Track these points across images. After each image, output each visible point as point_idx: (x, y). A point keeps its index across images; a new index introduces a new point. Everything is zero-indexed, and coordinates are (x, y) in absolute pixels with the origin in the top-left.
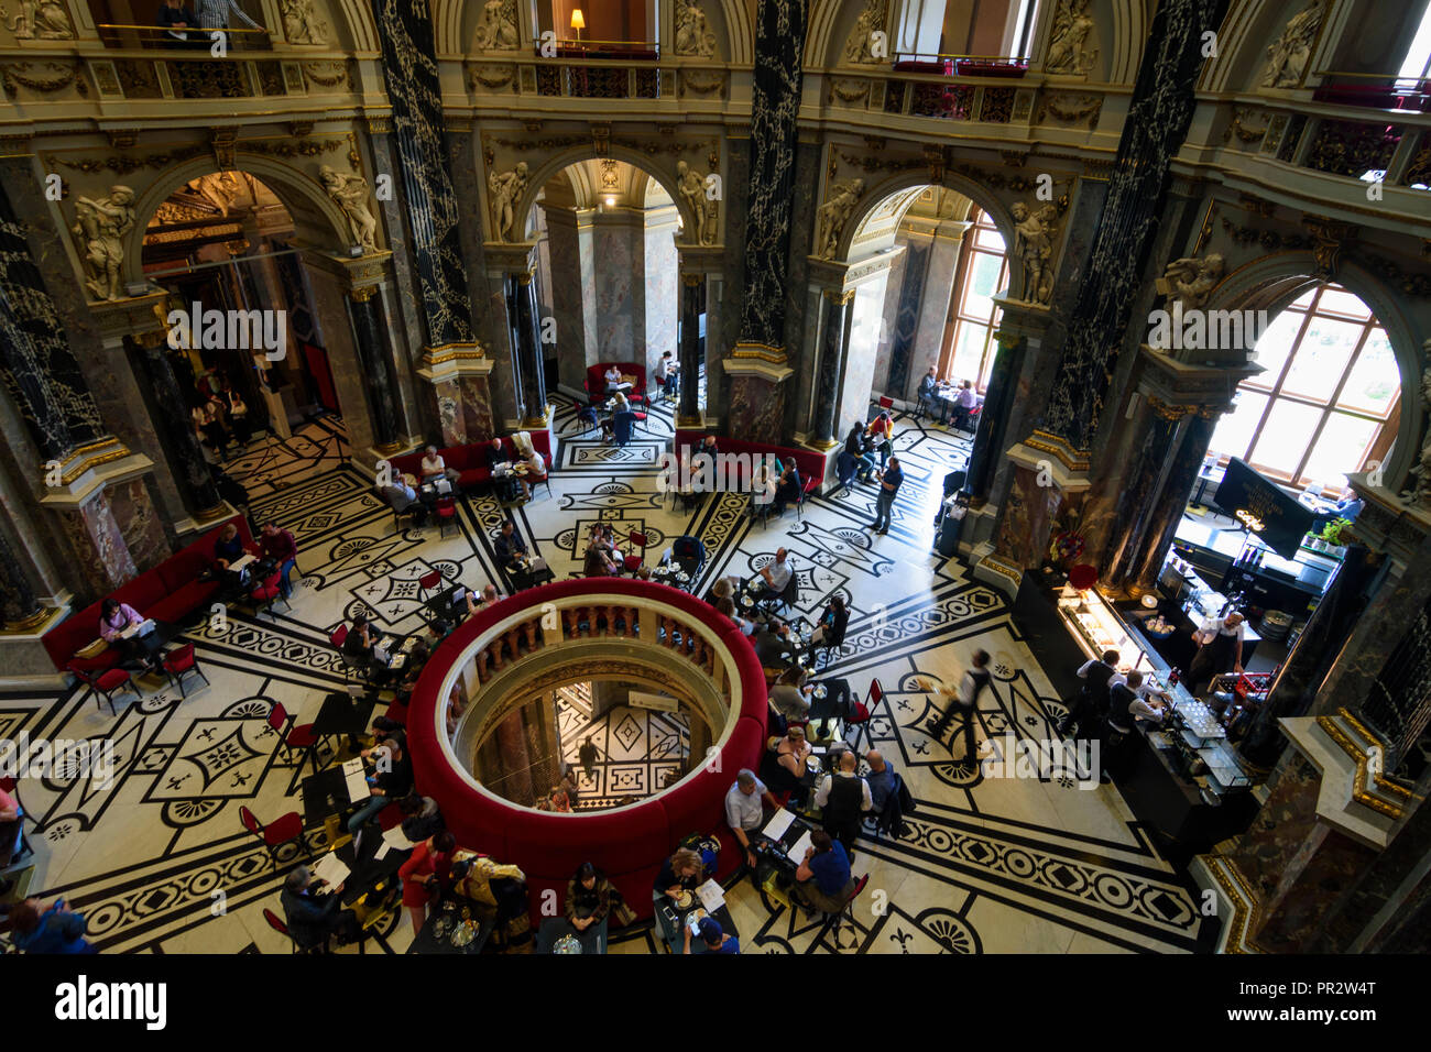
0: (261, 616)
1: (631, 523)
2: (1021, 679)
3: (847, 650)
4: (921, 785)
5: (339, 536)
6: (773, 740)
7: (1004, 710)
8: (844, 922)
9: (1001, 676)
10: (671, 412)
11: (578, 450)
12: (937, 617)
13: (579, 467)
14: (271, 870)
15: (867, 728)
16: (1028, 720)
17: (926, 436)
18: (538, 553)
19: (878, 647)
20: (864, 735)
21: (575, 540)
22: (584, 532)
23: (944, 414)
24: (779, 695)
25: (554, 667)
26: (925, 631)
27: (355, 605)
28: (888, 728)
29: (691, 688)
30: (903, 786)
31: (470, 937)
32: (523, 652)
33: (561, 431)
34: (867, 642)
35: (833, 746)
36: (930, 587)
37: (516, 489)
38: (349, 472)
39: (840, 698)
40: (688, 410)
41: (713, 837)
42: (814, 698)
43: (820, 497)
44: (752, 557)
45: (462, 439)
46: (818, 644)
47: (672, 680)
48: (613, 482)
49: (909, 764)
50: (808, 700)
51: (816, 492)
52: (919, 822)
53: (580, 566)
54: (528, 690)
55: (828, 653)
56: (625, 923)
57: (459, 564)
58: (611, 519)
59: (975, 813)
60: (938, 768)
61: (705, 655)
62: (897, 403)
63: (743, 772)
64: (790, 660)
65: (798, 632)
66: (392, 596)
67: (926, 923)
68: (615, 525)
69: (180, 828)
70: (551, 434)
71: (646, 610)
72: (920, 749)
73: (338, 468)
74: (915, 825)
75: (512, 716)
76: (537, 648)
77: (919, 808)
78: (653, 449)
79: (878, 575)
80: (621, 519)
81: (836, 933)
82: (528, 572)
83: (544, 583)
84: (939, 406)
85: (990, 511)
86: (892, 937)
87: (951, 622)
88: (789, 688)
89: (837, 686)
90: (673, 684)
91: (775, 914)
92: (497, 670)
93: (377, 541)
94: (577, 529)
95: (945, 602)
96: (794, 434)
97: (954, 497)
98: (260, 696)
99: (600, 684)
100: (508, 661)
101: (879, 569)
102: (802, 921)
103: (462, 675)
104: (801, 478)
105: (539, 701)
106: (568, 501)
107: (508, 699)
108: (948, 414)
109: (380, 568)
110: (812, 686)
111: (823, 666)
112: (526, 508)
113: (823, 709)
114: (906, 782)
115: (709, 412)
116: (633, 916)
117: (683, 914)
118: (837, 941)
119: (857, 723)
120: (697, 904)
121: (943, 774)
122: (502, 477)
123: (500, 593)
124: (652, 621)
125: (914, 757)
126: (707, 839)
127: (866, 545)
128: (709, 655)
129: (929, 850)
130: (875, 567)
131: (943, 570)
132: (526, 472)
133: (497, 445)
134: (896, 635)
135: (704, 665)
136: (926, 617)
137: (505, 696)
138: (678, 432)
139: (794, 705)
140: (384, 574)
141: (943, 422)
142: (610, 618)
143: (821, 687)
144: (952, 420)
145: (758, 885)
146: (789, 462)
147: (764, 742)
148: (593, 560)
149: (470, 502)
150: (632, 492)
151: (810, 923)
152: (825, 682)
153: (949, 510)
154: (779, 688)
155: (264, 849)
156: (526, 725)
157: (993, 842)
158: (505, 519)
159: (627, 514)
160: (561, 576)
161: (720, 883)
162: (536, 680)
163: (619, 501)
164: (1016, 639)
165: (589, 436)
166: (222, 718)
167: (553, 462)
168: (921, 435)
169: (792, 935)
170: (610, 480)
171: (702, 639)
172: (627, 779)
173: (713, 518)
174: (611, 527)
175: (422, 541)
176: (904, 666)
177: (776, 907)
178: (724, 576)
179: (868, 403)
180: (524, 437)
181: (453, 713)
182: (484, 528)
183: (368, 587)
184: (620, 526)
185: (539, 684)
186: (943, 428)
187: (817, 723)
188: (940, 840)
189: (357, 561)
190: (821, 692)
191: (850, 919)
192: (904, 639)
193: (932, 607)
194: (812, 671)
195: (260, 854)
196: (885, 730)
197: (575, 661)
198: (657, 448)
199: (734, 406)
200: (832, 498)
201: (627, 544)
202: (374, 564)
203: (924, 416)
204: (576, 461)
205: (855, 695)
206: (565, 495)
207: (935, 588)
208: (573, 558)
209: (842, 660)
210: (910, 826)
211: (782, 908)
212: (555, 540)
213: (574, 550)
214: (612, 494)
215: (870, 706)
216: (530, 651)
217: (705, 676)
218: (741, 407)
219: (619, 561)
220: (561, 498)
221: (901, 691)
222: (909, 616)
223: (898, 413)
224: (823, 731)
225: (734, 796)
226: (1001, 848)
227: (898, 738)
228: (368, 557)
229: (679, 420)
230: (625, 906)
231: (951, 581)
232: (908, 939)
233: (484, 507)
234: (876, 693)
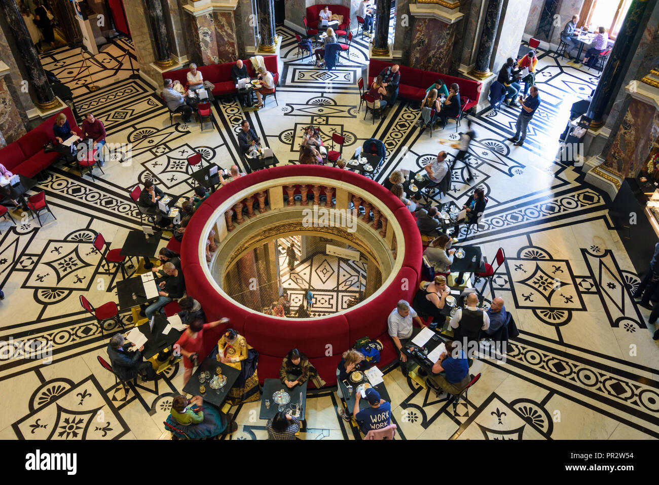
0: (85, 177)
1: (334, 127)
2: (609, 256)
3: (482, 227)
4: (525, 321)
5: (133, 126)
6: (424, 283)
7: (592, 276)
8: (461, 401)
9: (594, 253)
10: (367, 44)
11: (298, 71)
12: (552, 209)
13: (298, 85)
14: (100, 335)
15: (491, 280)
16: (609, 285)
17: (562, 72)
18: (267, 145)
19: (506, 227)
20: (488, 285)
21: (294, 137)
22: (300, 132)
23: (579, 55)
24: (430, 254)
25: (277, 224)
26: (541, 218)
27: (145, 174)
28: (506, 282)
29: (369, 245)
30: (512, 322)
31: (222, 385)
32: (256, 212)
33: (285, 57)
34: (498, 222)
35: (466, 291)
36: (550, 186)
37: (253, 99)
38: (138, 81)
39: (474, 260)
40: (381, 43)
41: (378, 341)
42: (456, 259)
43: (474, 115)
44: (420, 157)
45: (215, 59)
46: (462, 221)
47: (357, 238)
48: (322, 96)
49: (517, 306)
50: (451, 259)
51: (472, 112)
52: (520, 345)
53: (296, 156)
54: (259, 238)
55: (468, 228)
56: (319, 387)
57: (213, 150)
58: (319, 124)
59: (561, 342)
60: (538, 311)
61: (380, 223)
62: (543, 44)
63: (401, 302)
64: (441, 231)
65: (448, 212)
66: (169, 169)
67: (517, 407)
68: (322, 127)
69: (46, 305)
70: (278, 59)
71: (341, 189)
72: (527, 298)
73: (131, 77)
74: (517, 346)
75: (248, 255)
76: (266, 210)
77: (521, 336)
78: (352, 73)
79: (511, 175)
80: (327, 124)
81: (455, 406)
82: (260, 158)
83: (271, 167)
84: (576, 48)
85: (605, 132)
86: (492, 413)
87: (562, 213)
88: (438, 250)
89: (472, 251)
90: (357, 241)
91: (416, 392)
92: (239, 223)
93: (159, 131)
94: (295, 130)
95: (559, 198)
96: (459, 66)
97: (578, 120)
98: (87, 229)
99: (307, 237)
100: (246, 218)
101: (513, 171)
102: (433, 397)
103: (216, 225)
104: (462, 100)
105: (266, 246)
106: (290, 109)
107: (246, 242)
108: (583, 55)
109: (161, 150)
110: (454, 250)
111: (464, 237)
112: (260, 112)
113: (461, 265)
114: (514, 318)
115: (396, 47)
116: (323, 383)
117: (356, 385)
118: (455, 412)
119: (484, 276)
120: (365, 380)
121: (542, 315)
122: (244, 89)
123: (241, 171)
124: (345, 198)
125: (522, 302)
126: (373, 341)
127: (505, 152)
128: (384, 224)
129: (525, 363)
130: (510, 170)
131: (561, 175)
132: (260, 86)
133: (239, 64)
134: (520, 219)
135: (379, 230)
136: (543, 208)
137: (243, 241)
138: (371, 60)
139: (441, 262)
140: (164, 153)
141: (577, 60)
142: (316, 194)
143: (461, 250)
144: (586, 60)
145: (406, 373)
146: (454, 88)
147: (418, 284)
148: (306, 152)
149: (221, 106)
150: (336, 105)
151: (438, 399)
152: (464, 248)
153: (572, 130)
154: (431, 249)
155: (95, 322)
156: (257, 260)
157: (571, 362)
158: (245, 119)
159: (331, 121)
160: (283, 162)
161: (381, 369)
162: (265, 231)
163: (326, 111)
164: (609, 227)
165: (306, 61)
166: (65, 241)
167: (280, 79)
168: (558, 70)
169: (425, 405)
170: (320, 95)
171: (379, 212)
172: (323, 301)
173: (393, 127)
174: (319, 129)
175: (188, 132)
176: (523, 241)
177: (416, 387)
178: (398, 169)
179: (520, 43)
180: (258, 60)
181: (210, 249)
182: (230, 125)
183: (153, 162)
184: (325, 129)
185: (267, 234)
186: (577, 66)
187: (455, 275)
188: (533, 358)
189: (145, 143)
190: (460, 254)
191: (466, 399)
192: (525, 222)
193: (549, 201)
194: (456, 240)
195: (93, 324)
196: (503, 283)
197: (291, 221)
198: (355, 72)
199: (415, 42)
200: (483, 116)
201: (330, 142)
202: (157, 146)
203: (563, 56)
204: (296, 80)
205: (485, 258)
206: (287, 105)
207: (553, 188)
208: (292, 150)
209: (478, 233)
210: (514, 347)
211: (421, 388)
212: (280, 137)
213: (292, 145)
214: (321, 105)
215: (495, 266)
216: (260, 212)
217: (380, 237)
218: (421, 42)
219: (323, 154)
220: (285, 106)
221: (519, 258)
222: (531, 206)
223: (543, 53)
224: (460, 280)
225: (394, 317)
226: (576, 366)
227: (512, 289)
228: (153, 141)
229: (373, 51)
230: (318, 377)
231: (566, 183)
232: (503, 415)
233: (231, 110)
234: (500, 257)
